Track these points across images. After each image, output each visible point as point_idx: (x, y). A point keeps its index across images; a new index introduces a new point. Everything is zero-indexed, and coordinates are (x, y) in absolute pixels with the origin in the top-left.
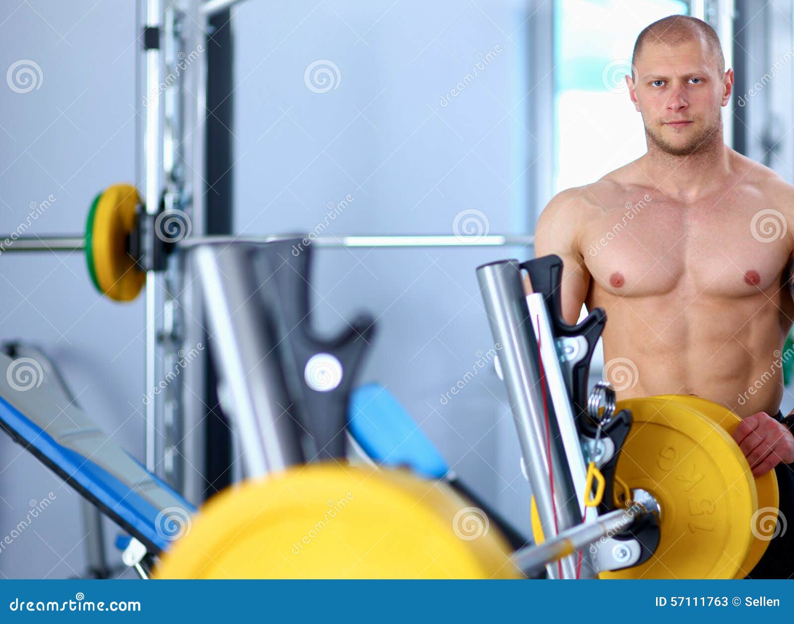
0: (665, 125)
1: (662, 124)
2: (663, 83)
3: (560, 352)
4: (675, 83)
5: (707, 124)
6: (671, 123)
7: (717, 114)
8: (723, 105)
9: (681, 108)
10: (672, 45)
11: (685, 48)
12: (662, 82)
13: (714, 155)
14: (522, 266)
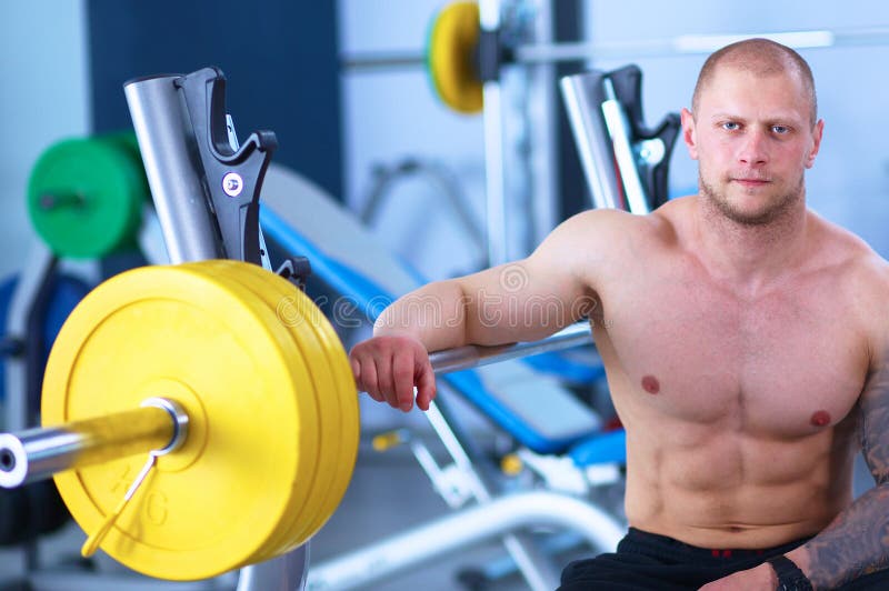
0: (734, 183)
1: (729, 180)
2: (737, 127)
3: (637, 157)
4: (753, 129)
5: (788, 188)
6: (743, 180)
7: (799, 177)
8: (808, 167)
9: (760, 163)
10: (758, 75)
11: (774, 83)
12: (737, 125)
13: (790, 230)
14: (606, 76)
